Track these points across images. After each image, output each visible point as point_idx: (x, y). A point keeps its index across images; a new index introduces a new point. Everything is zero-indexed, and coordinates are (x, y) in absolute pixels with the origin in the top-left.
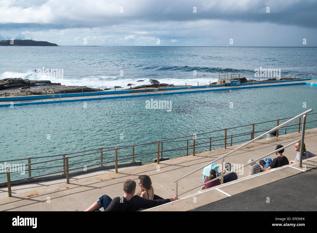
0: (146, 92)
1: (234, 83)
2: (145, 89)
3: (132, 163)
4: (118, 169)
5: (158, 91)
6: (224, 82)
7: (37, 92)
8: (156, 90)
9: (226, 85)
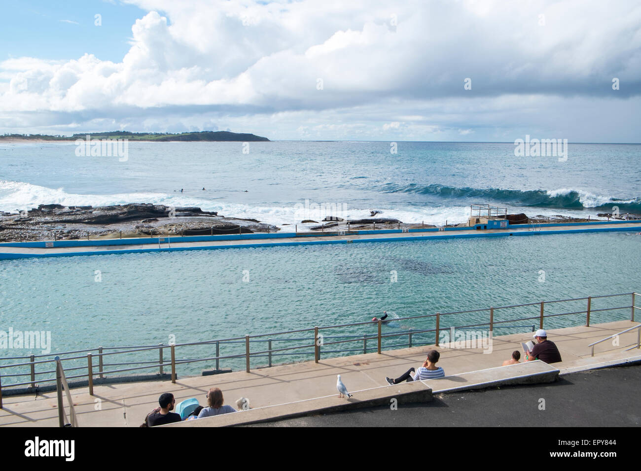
0: (321, 237)
1: (496, 223)
2: (321, 231)
3: (158, 375)
4: (94, 387)
5: (346, 235)
6: (478, 221)
8: (341, 233)
9: (479, 228)
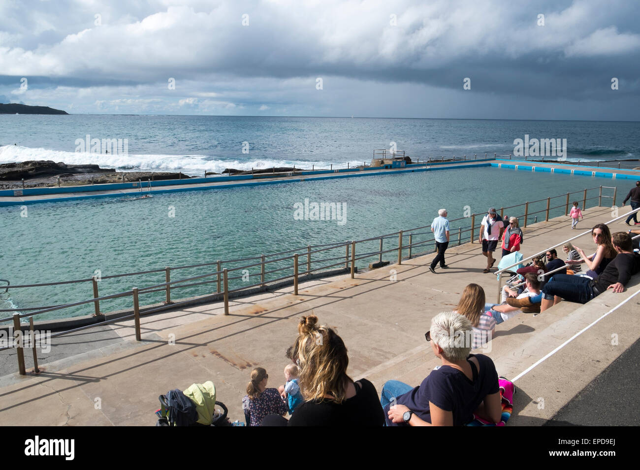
0: (275, 178)
1: (397, 164)
2: (273, 173)
3: (346, 269)
5: (293, 175)
6: (382, 162)
7: (99, 181)
8: (289, 175)
9: (387, 167)
